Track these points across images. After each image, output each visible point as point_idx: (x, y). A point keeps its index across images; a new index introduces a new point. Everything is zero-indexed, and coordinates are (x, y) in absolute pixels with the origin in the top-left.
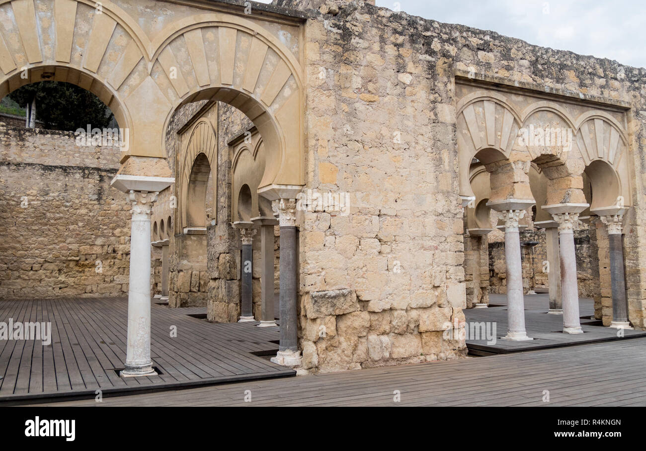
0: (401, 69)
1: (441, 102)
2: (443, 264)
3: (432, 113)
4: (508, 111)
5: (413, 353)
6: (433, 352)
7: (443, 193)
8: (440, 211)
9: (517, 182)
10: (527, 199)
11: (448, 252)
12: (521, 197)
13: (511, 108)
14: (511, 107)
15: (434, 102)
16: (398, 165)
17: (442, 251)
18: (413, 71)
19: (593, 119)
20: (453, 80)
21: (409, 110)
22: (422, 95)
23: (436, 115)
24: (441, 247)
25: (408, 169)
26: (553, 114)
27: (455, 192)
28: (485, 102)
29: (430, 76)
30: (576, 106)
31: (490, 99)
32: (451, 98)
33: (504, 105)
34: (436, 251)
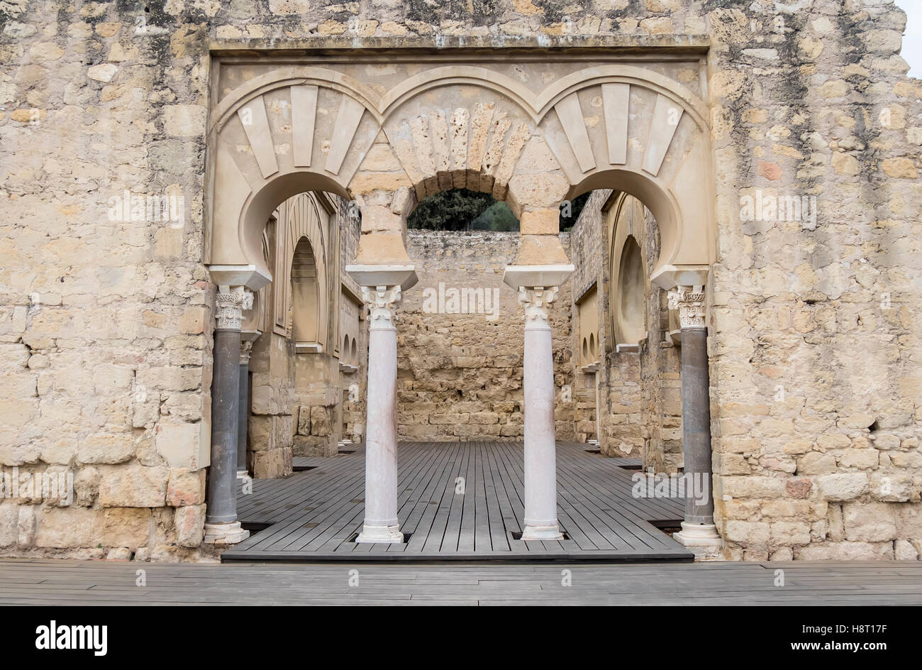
0: (95, 57)
1: (176, 101)
2: (154, 389)
3: (152, 124)
4: (348, 98)
5: (80, 542)
6: (125, 543)
7: (162, 261)
8: (152, 294)
9: (370, 232)
10: (391, 263)
11: (167, 366)
12: (375, 260)
13: (354, 92)
14: (355, 90)
15: (160, 104)
16: (72, 220)
17: (152, 365)
18: (120, 57)
19: (600, 85)
20: (205, 59)
21: (105, 125)
22: (135, 95)
23: (160, 126)
24: (151, 357)
25: (93, 225)
26: (477, 90)
27: (190, 259)
28: (291, 87)
29: (154, 61)
30: (548, 65)
31: (304, 82)
32: (197, 91)
33: (340, 88)
34: (140, 365)
